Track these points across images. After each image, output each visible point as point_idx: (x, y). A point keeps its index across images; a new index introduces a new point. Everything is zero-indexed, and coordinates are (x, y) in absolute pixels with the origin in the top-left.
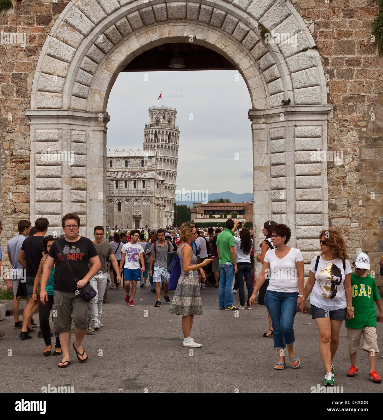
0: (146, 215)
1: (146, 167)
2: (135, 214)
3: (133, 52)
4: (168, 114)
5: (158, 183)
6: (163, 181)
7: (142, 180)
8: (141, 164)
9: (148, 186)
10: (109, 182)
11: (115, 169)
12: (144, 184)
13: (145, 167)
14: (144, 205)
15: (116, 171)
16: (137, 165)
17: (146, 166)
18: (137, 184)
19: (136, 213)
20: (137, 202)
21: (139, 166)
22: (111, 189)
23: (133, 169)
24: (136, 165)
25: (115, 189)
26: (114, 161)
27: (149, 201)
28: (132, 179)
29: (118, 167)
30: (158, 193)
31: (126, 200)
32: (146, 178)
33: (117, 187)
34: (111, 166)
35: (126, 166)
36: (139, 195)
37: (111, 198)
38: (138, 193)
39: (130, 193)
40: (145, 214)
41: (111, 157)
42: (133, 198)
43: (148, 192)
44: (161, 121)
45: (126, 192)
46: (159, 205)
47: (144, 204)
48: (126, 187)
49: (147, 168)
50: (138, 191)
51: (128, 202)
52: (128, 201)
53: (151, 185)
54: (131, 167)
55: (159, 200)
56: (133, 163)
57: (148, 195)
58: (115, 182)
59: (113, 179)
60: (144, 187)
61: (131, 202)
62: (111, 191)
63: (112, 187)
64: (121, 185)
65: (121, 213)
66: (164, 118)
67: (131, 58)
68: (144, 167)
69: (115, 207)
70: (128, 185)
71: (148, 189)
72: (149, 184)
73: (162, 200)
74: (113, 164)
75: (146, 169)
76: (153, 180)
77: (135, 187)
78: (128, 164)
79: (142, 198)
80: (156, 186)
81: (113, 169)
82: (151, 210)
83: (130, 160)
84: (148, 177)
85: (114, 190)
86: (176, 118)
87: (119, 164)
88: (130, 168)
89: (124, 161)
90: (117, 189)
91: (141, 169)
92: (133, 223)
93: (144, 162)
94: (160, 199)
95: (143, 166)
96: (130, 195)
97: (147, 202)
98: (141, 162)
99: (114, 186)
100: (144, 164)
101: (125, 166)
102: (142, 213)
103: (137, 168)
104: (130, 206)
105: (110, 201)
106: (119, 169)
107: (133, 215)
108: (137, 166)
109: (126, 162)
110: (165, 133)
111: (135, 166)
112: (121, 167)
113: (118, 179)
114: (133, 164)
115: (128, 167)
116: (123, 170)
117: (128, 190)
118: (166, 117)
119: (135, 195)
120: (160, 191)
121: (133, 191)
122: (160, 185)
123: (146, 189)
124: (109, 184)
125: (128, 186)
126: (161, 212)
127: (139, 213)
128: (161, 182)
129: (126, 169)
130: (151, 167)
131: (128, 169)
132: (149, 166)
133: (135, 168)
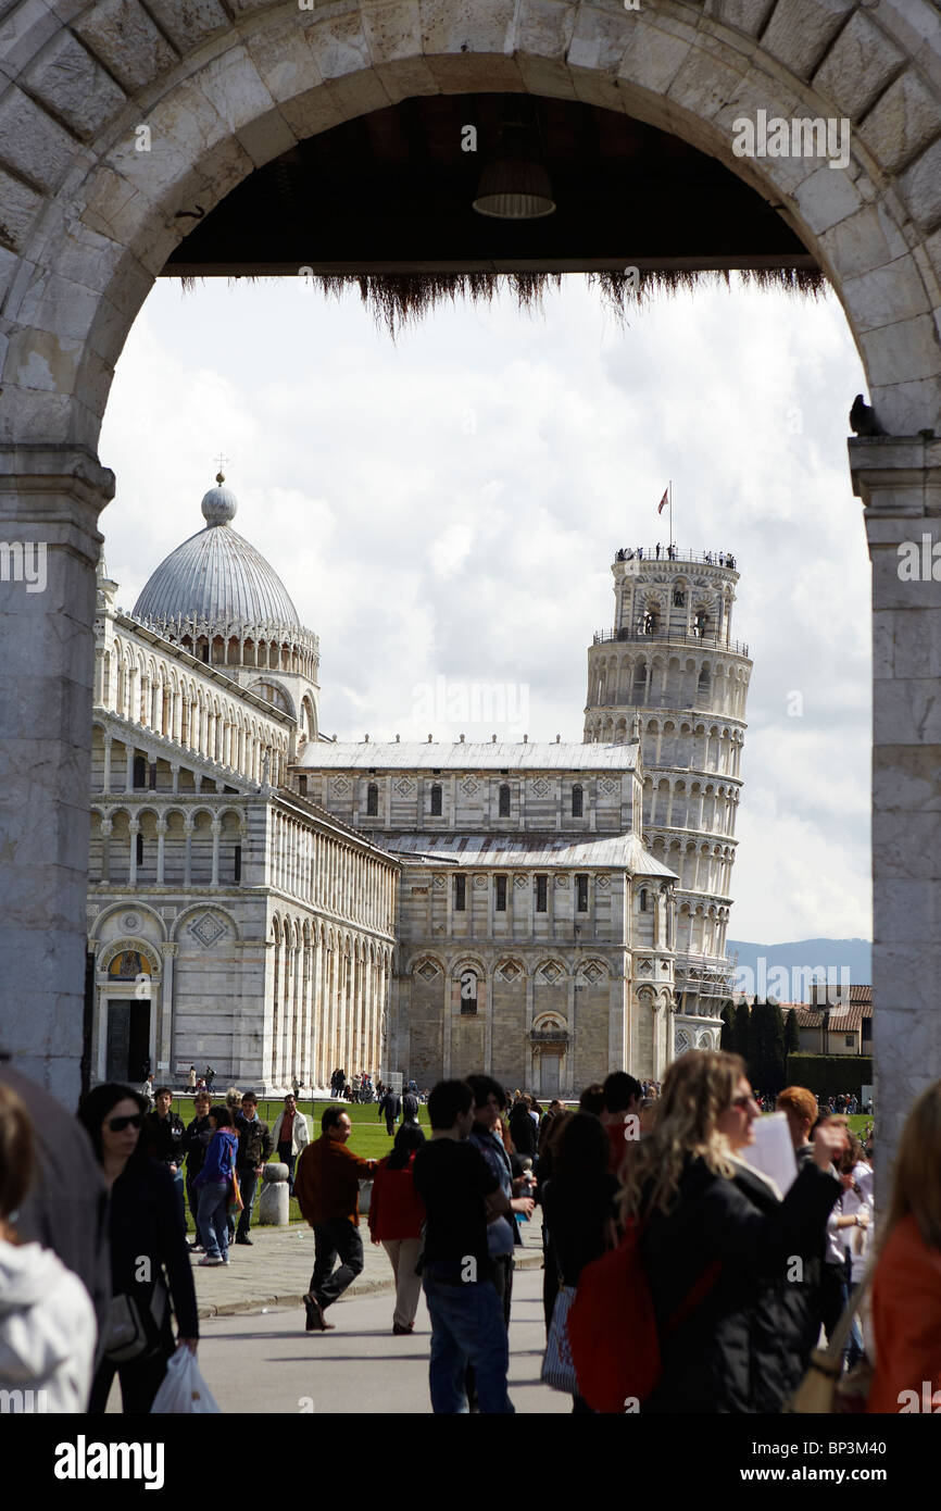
0: (590, 1033)
1: (593, 817)
2: (538, 1029)
3: (234, 137)
4: (699, 583)
5: (644, 892)
6: (667, 881)
7: (573, 873)
8: (569, 804)
9: (599, 900)
10: (424, 881)
11: (452, 821)
12: (582, 893)
13: (590, 818)
14: (581, 988)
15: (455, 834)
16: (552, 807)
17: (593, 812)
18: (552, 893)
19: (545, 1025)
20: (551, 972)
21: (563, 811)
22: (436, 914)
23: (535, 823)
24: (545, 807)
25: (449, 913)
26: (448, 787)
27: (602, 968)
28: (530, 868)
29: (466, 816)
30: (646, 934)
31: (501, 961)
32: (591, 863)
33: (460, 906)
34: (437, 810)
35: (505, 809)
36: (559, 941)
37: (434, 953)
38: (555, 932)
39: (520, 932)
40: (586, 1026)
41: (437, 771)
42: (530, 955)
43: (600, 927)
44: (668, 610)
45: (501, 926)
46: (647, 988)
47: (581, 981)
48: (501, 906)
49: (597, 822)
50: (557, 925)
51: (511, 972)
52: (510, 966)
53: (613, 899)
54: (525, 814)
55: (650, 967)
56: (532, 797)
57: (601, 941)
58: (450, 880)
59: (444, 867)
60: (582, 907)
61: (522, 974)
62: (434, 919)
63: (437, 905)
64: (479, 894)
65: (477, 1024)
66: (679, 601)
67: (232, 169)
68: (584, 818)
69: (447, 995)
70: (512, 894)
71: (601, 913)
72: (606, 893)
73: (665, 966)
74: (444, 799)
75: (593, 824)
76: (624, 876)
77: (541, 907)
78: (513, 801)
79: (576, 956)
80: (637, 901)
81: (444, 822)
82: (613, 1010)
83: (522, 787)
84: (602, 862)
85: (445, 919)
86: (734, 603)
87: (471, 800)
88: (522, 819)
89: (494, 786)
90: (459, 915)
91: (571, 825)
92: (528, 1068)
93: (586, 794)
94: (651, 963)
95: (577, 811)
96: (520, 940)
97: (593, 973)
98: (570, 792)
99: (445, 900)
100: (586, 800)
101: (496, 809)
102: (571, 1023)
103: (550, 818)
104: (516, 990)
105: (428, 966)
106: (470, 822)
107: (528, 1030)
108: (553, 813)
109: (505, 792)
110: (683, 666)
111: (545, 813)
112: (478, 815)
113: (462, 868)
114: (533, 803)
115: (514, 815)
116: (487, 828)
117: (512, 920)
118: (690, 595)
119: (541, 940)
120: (655, 925)
121: (530, 923)
122: (656, 899)
123: (594, 913)
124: (424, 891)
125: (512, 902)
126: (657, 1022)
127: (558, 1021)
128: (658, 883)
129: (501, 822)
130: (615, 815)
131: (509, 822)
132: (605, 815)
133: (542, 818)
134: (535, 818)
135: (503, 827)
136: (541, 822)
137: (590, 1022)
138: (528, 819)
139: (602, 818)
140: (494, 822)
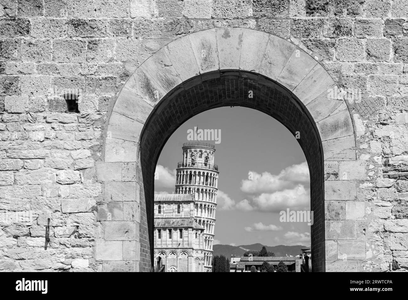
4: (206, 152)
5: (196, 233)
6: (202, 230)
7: (179, 228)
8: (177, 210)
9: (185, 235)
12: (181, 233)
14: (181, 259)
16: (172, 211)
17: (183, 212)
18: (173, 234)
19: (171, 269)
20: (173, 255)
21: (175, 212)
23: (168, 215)
24: (170, 211)
27: (186, 253)
28: (167, 227)
30: (197, 244)
31: (159, 252)
32: (183, 226)
36: (175, 246)
38: (174, 244)
39: (164, 244)
42: (167, 250)
43: (186, 243)
44: (197, 159)
45: (160, 243)
46: (197, 258)
47: (181, 257)
48: (159, 237)
49: (184, 215)
50: (174, 242)
51: (162, 255)
53: (189, 235)
55: (198, 253)
56: (167, 209)
57: (186, 246)
60: (181, 237)
61: (165, 255)
66: (201, 157)
68: (181, 214)
71: (186, 239)
73: (202, 253)
76: (191, 229)
77: (170, 238)
78: (162, 210)
79: (179, 251)
80: (195, 235)
82: (189, 264)
83: (164, 206)
84: (185, 226)
88: (164, 214)
89: (157, 206)
91: (177, 216)
93: (181, 208)
94: (199, 252)
95: (179, 212)
96: (164, 246)
97: (184, 255)
98: (177, 207)
100: (181, 210)
101: (158, 212)
102: (178, 268)
103: (172, 214)
109: (160, 208)
110: (201, 174)
111: (170, 213)
115: (162, 213)
117: (162, 241)
118: (203, 155)
119: (170, 246)
120: (199, 242)
121: (167, 242)
122: (199, 234)
123: (184, 239)
125: (162, 236)
126: (200, 267)
127: (175, 268)
128: (200, 231)
129: (158, 215)
130: (189, 213)
131: (161, 215)
132: (186, 213)
133: (169, 214)
134: (168, 214)
135: (159, 217)
136: (169, 215)
137: (183, 268)
138: (166, 214)
139: (186, 214)
140: (157, 215)
